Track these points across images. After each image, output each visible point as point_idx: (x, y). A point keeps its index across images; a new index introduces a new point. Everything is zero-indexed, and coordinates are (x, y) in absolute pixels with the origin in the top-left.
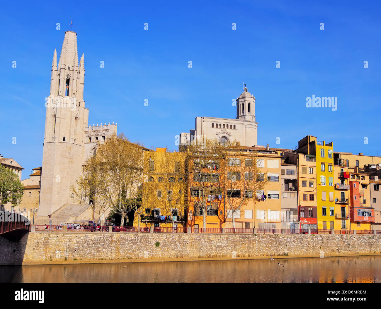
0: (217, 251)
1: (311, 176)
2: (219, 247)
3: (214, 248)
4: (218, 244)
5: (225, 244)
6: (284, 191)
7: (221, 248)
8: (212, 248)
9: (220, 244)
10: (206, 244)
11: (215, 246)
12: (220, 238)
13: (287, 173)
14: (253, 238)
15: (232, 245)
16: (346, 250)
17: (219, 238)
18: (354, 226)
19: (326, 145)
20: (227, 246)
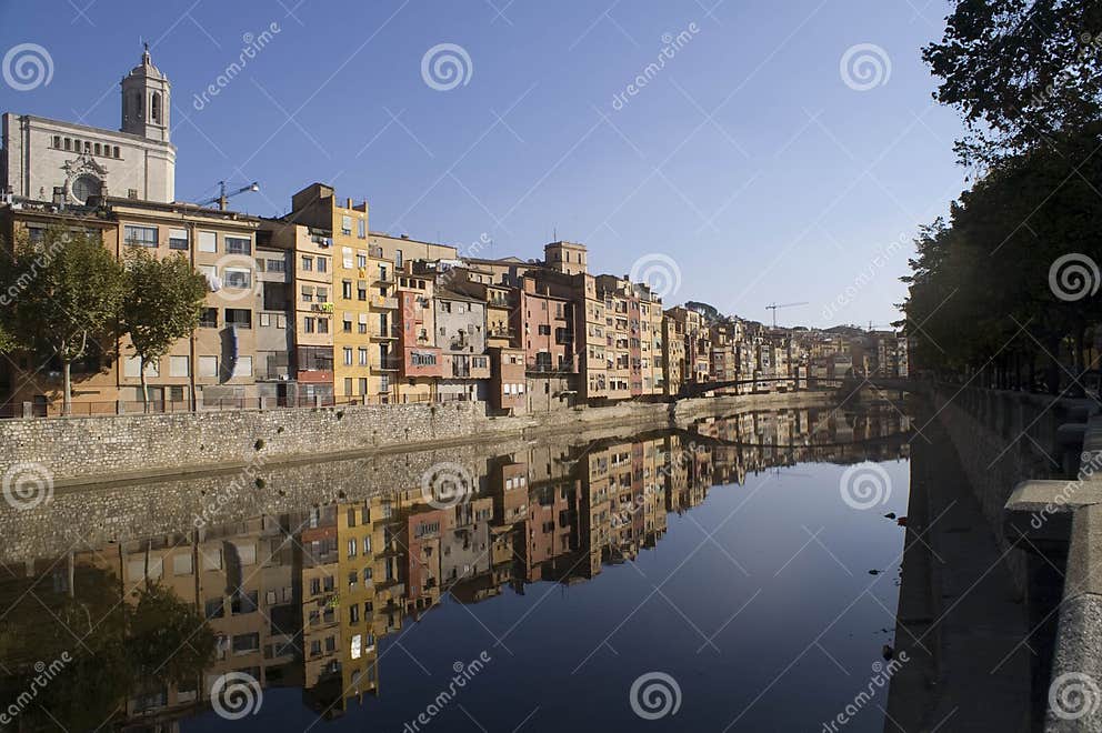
0: (106, 458)
1: (322, 277)
2: (111, 448)
3: (97, 451)
4: (107, 441)
5: (126, 439)
6: (263, 311)
7: (115, 449)
8: (92, 452)
9: (114, 440)
10: (75, 443)
11: (100, 446)
12: (113, 425)
13: (270, 269)
14: (195, 423)
15: (144, 440)
16: (389, 436)
17: (110, 427)
18: (405, 389)
19: (354, 208)
20: (132, 444)
